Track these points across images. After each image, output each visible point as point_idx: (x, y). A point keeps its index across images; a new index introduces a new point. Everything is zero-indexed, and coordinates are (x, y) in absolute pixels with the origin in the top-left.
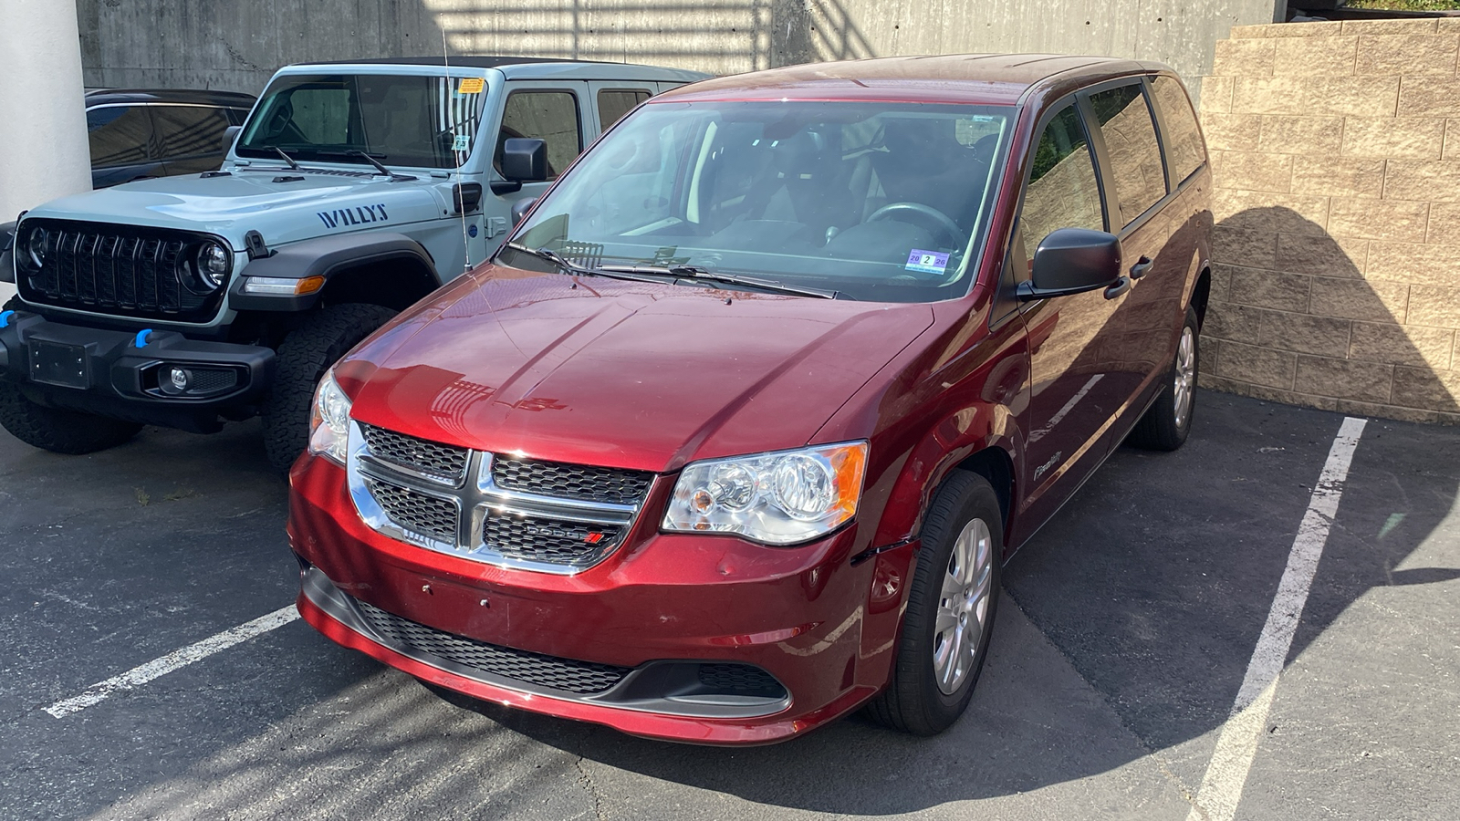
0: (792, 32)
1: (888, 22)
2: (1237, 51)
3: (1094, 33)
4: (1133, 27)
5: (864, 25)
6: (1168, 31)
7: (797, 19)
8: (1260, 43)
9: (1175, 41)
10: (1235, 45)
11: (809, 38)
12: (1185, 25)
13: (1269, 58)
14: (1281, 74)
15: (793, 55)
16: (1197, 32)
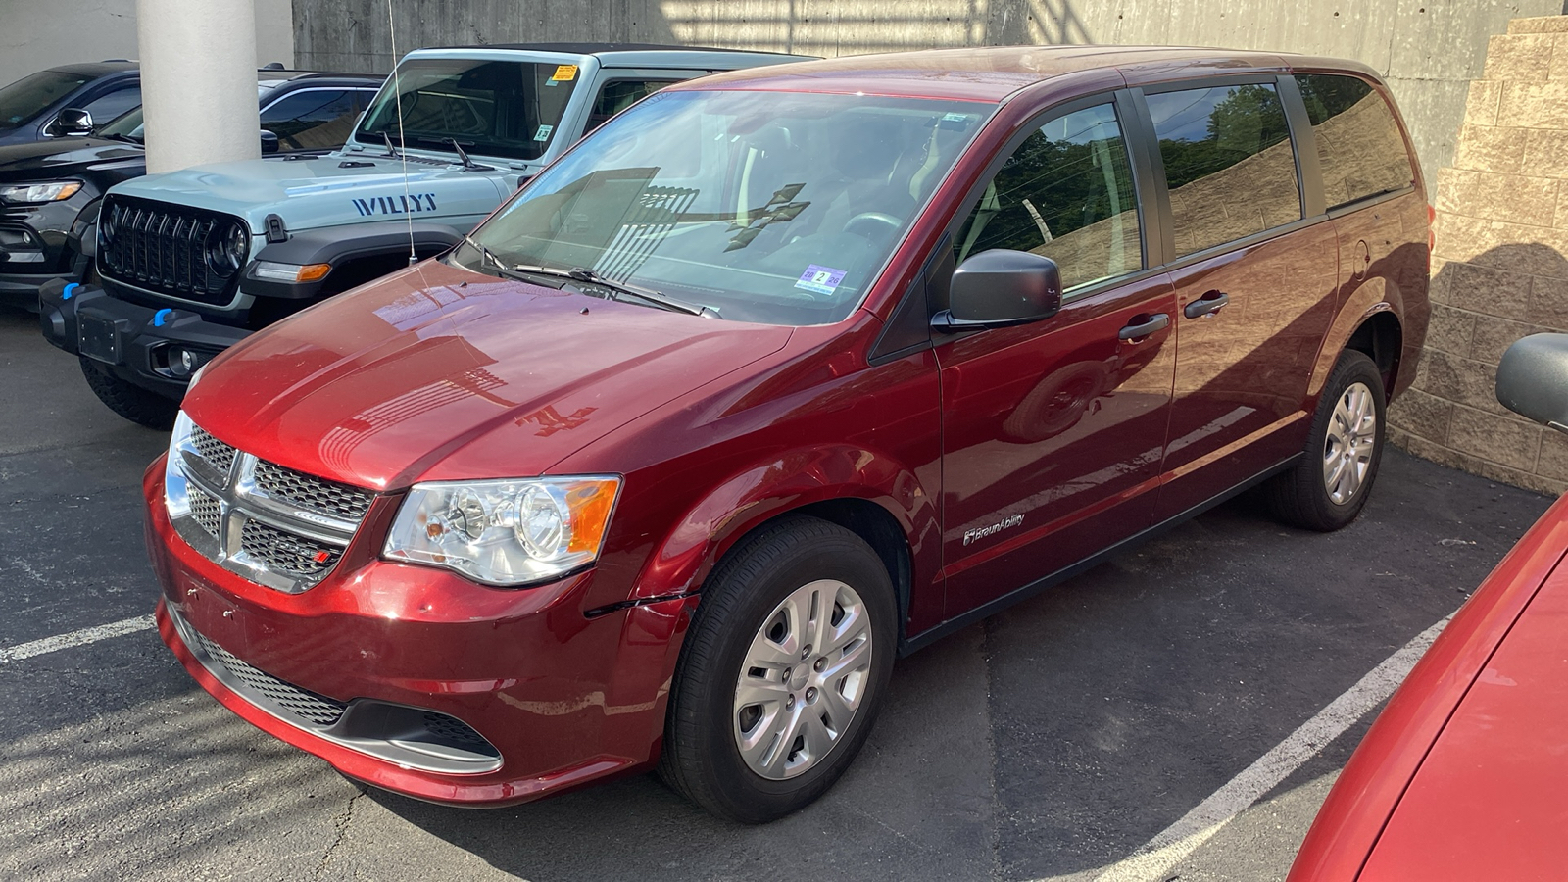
0: (1007, 21)
1: (1111, 10)
2: (1511, 50)
3: (1343, 27)
4: (1390, 19)
5: (1085, 14)
6: (1431, 24)
7: (1015, 7)
8: (1536, 39)
9: (1439, 36)
10: (1510, 42)
11: (1026, 28)
12: (1453, 17)
13: (1545, 58)
14: (1557, 78)
16: (1467, 26)
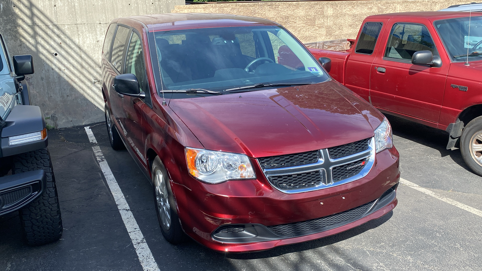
0: (3, 8)
1: (51, 4)
3: (132, 8)
4: (145, 6)
5: (40, 5)
6: (156, 7)
7: (5, 2)
11: (13, 10)
12: (161, 5)
15: (6, 17)
16: (165, 8)
